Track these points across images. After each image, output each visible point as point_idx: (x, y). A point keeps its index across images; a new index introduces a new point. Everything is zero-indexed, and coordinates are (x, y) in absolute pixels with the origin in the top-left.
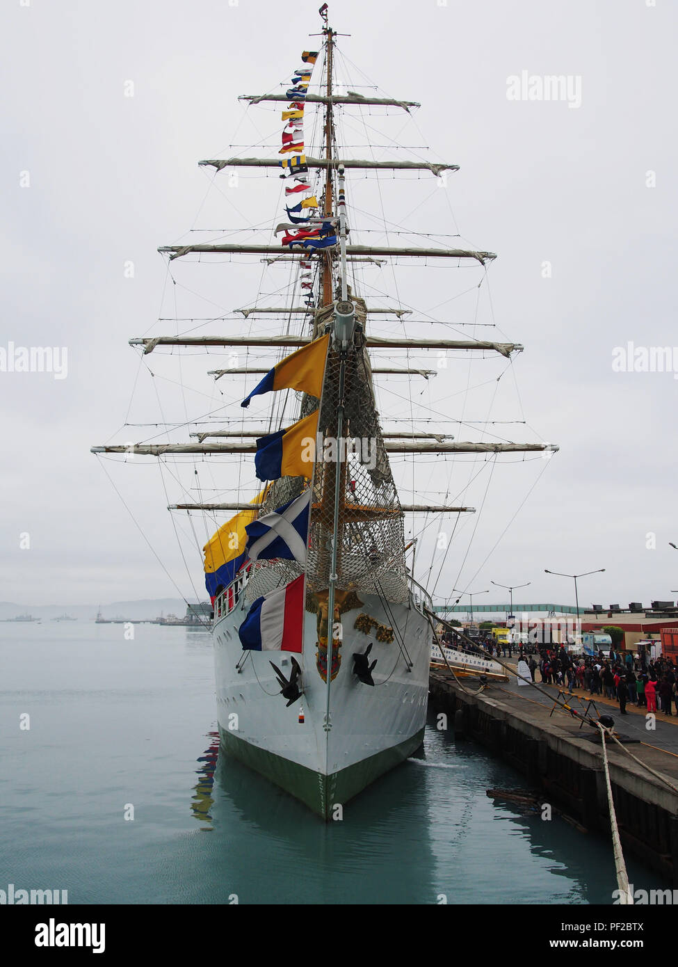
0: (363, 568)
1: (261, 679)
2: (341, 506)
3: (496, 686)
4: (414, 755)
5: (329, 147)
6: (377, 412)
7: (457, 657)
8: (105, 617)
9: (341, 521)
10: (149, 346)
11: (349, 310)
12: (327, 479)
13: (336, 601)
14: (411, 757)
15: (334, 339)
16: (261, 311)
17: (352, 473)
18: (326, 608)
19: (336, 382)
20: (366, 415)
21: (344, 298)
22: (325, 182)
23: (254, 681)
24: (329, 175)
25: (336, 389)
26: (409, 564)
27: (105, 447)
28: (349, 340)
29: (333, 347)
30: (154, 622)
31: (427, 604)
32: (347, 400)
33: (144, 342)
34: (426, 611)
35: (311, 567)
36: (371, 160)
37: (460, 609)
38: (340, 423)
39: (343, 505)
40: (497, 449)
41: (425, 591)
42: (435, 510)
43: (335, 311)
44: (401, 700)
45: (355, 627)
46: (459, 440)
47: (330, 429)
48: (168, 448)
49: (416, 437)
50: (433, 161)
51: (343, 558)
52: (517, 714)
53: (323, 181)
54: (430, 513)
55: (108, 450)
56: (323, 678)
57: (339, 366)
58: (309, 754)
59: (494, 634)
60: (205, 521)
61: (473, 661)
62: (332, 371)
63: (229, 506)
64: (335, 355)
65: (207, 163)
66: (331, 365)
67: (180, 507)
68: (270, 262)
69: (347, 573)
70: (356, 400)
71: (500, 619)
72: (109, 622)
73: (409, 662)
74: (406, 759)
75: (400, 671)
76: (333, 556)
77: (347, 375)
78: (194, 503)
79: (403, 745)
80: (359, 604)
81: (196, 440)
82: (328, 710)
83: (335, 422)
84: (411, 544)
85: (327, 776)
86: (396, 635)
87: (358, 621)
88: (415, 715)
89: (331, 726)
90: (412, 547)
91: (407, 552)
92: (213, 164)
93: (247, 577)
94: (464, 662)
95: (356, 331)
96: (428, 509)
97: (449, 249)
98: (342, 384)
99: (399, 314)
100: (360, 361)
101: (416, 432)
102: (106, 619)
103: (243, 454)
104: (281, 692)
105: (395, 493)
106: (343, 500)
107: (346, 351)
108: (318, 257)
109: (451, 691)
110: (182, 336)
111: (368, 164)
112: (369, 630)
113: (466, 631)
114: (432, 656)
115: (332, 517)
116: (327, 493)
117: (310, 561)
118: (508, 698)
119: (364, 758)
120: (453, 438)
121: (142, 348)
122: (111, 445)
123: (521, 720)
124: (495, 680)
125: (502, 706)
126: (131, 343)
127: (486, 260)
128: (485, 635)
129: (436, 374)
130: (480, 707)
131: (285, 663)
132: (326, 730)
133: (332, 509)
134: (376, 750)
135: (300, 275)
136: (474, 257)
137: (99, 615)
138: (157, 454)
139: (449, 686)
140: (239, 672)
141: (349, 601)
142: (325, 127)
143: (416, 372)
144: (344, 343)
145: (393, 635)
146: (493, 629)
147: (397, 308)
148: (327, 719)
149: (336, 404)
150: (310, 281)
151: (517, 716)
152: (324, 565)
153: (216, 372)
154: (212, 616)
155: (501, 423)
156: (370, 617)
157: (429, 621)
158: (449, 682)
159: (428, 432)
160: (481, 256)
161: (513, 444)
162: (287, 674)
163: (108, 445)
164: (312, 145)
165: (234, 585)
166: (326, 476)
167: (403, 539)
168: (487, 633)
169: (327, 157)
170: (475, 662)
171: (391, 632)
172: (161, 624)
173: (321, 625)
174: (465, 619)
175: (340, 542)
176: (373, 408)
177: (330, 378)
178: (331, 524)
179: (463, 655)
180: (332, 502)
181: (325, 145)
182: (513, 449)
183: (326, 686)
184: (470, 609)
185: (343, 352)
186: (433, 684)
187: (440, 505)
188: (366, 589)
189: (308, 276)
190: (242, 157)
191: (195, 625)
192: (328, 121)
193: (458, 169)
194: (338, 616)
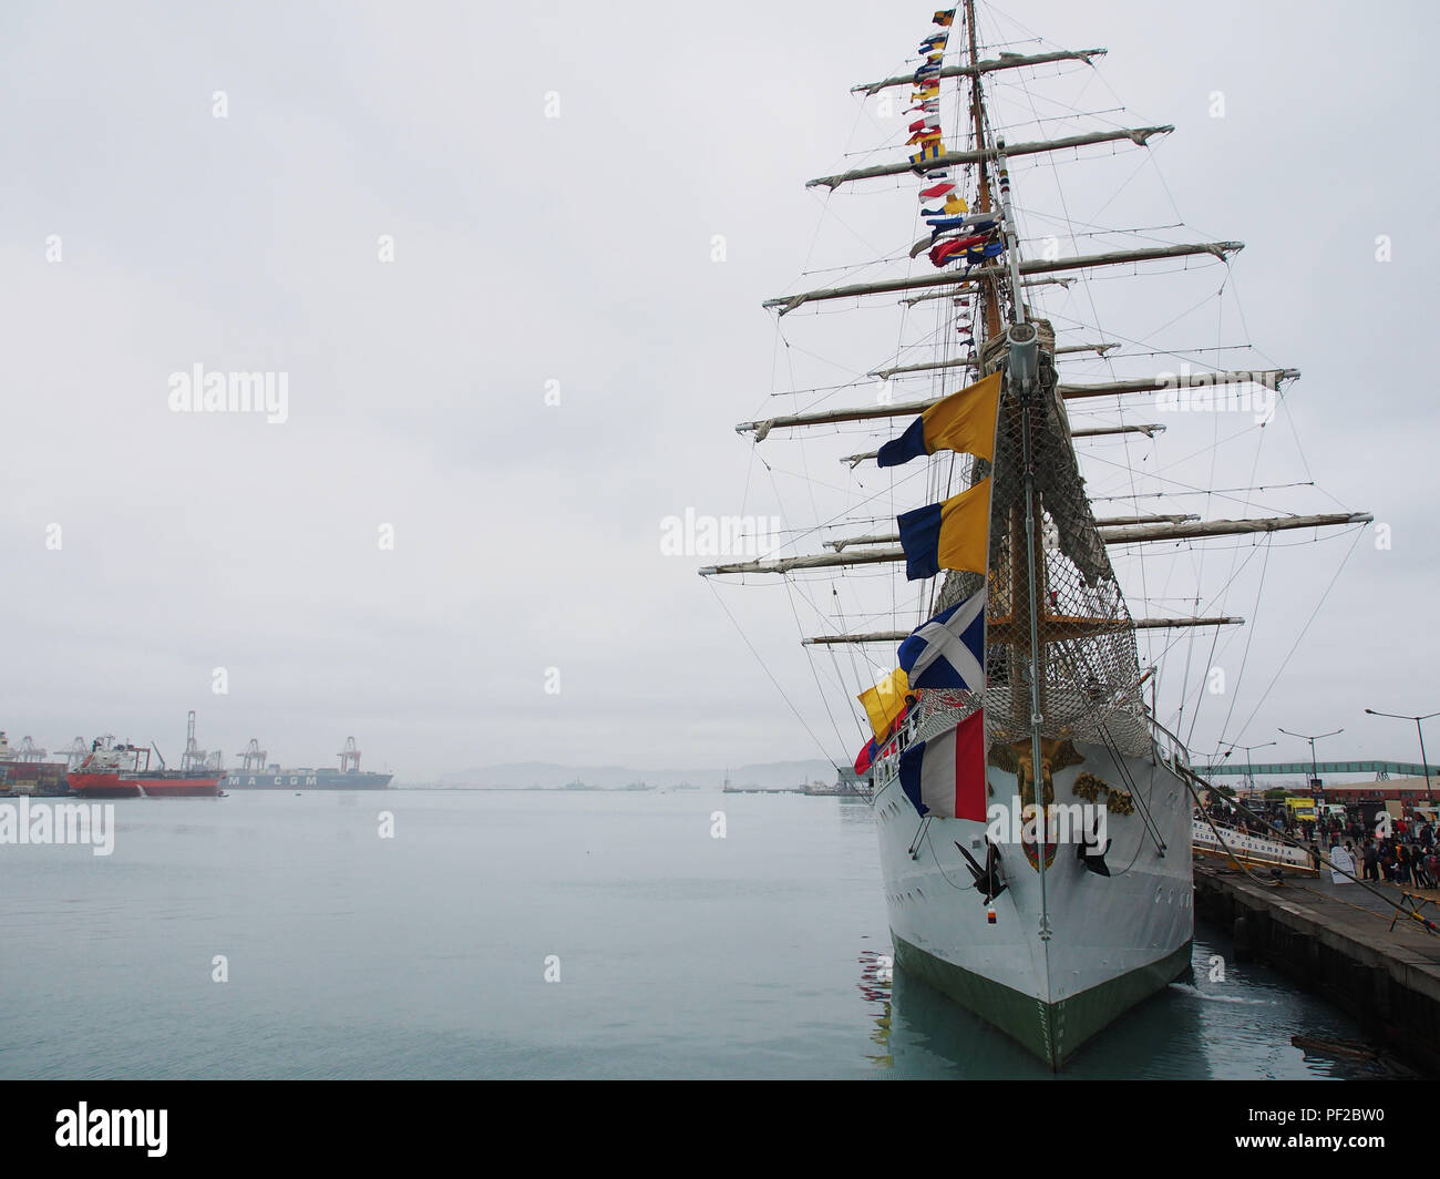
0: (1079, 706)
1: (946, 868)
2: (1041, 617)
3: (1298, 884)
4: (1179, 980)
5: (980, 134)
6: (1082, 479)
7: (1236, 840)
8: (734, 784)
9: (1041, 639)
10: (761, 431)
11: (1029, 335)
12: (1016, 581)
13: (1044, 755)
14: (1173, 982)
15: (1010, 379)
16: (905, 371)
17: (1053, 581)
18: (1030, 764)
19: (1018, 441)
20: (1067, 483)
21: (1020, 319)
22: (978, 181)
23: (935, 870)
24: (983, 170)
25: (1019, 450)
26: (1148, 701)
27: (716, 567)
28: (1032, 377)
29: (1010, 390)
30: (797, 791)
31: (1181, 757)
32: (1037, 464)
33: (755, 427)
34: (1179, 767)
35: (1004, 707)
36: (1040, 140)
37: (1232, 770)
38: (1028, 498)
39: (1043, 615)
40: (1271, 526)
41: (1175, 740)
42: (1179, 624)
43: (1009, 339)
44: (1153, 898)
45: (1075, 792)
46: (1209, 517)
47: (1015, 507)
48: (796, 562)
49: (1142, 521)
50: (1133, 127)
51: (1048, 692)
52: (1335, 927)
53: (975, 179)
54: (1174, 629)
55: (720, 570)
56: (1033, 865)
57: (1020, 417)
58: (1022, 973)
59: (1289, 806)
60: (852, 659)
61: (1259, 846)
62: (1011, 426)
63: (883, 637)
64: (1014, 401)
65: (817, 183)
66: (1009, 417)
67: (817, 641)
68: (911, 302)
69: (1057, 712)
70: (1049, 464)
71: (1297, 783)
72: (740, 791)
73: (1160, 843)
74: (1167, 986)
75: (1147, 857)
76: (1034, 690)
77: (1033, 428)
78: (837, 635)
79: (1159, 963)
80: (1079, 760)
81: (832, 550)
82: (1044, 911)
83: (1022, 498)
84: (1148, 675)
85: (1051, 1005)
86: (1137, 803)
87: (1078, 784)
88: (1175, 921)
89: (1051, 933)
90: (1150, 679)
91: (1145, 685)
92: (825, 183)
93: (915, 727)
94: (1246, 848)
95: (1041, 364)
96: (1170, 624)
97: (1169, 246)
98: (1028, 442)
99: (1102, 349)
100: (1051, 408)
101: (1142, 514)
102: (736, 787)
103: (896, 563)
104: (975, 885)
105: (1119, 594)
106: (1042, 609)
107: (1029, 394)
108: (977, 285)
109: (1225, 890)
110: (802, 414)
111: (1038, 147)
112: (1095, 796)
113: (1243, 802)
114: (1195, 838)
115: (1028, 633)
116: (1017, 599)
117: (1000, 698)
118: (1319, 902)
119: (1104, 981)
120: (1199, 519)
121: (752, 435)
122: (723, 564)
123: (1341, 936)
124: (1296, 874)
125: (1310, 913)
126: (738, 430)
127: (1228, 254)
128: (1275, 809)
129: (1164, 429)
130: (1274, 915)
131: (976, 844)
132: (1043, 939)
133: (1027, 622)
134: (1121, 970)
135: (954, 317)
136: (1209, 251)
137: (726, 782)
138: (782, 572)
139: (1221, 882)
140: (914, 858)
141: (1064, 755)
142: (971, 108)
143: (1135, 429)
144: (1026, 383)
145: (1133, 803)
146: (1287, 799)
147: (1097, 342)
148: (1044, 923)
149: (1020, 471)
150: (969, 323)
151: (1334, 930)
152: (1023, 703)
153: (851, 459)
154: (872, 785)
155: (1275, 487)
156: (1095, 777)
157: (1187, 784)
158: (1221, 877)
159: (1159, 513)
160: (1219, 249)
161: (1296, 517)
162: (982, 861)
163: (719, 564)
164: (956, 136)
165: (898, 740)
166: (1015, 576)
167: (1136, 663)
168: (1277, 805)
169: (979, 147)
170: (1263, 848)
171: (1130, 799)
172: (806, 794)
173: (1025, 790)
174: (1243, 785)
175: (1042, 669)
176: (1075, 473)
177: (1010, 435)
178: (1028, 644)
179: (1243, 836)
180: (1026, 612)
181: (974, 131)
182: (1297, 524)
183: (1039, 876)
184: (1249, 770)
185: (1025, 396)
186: (1199, 878)
187: (1187, 615)
188: (1086, 737)
189: (965, 316)
190: (861, 168)
191: (850, 795)
192: (975, 99)
193: (1172, 130)
194: (1048, 776)
